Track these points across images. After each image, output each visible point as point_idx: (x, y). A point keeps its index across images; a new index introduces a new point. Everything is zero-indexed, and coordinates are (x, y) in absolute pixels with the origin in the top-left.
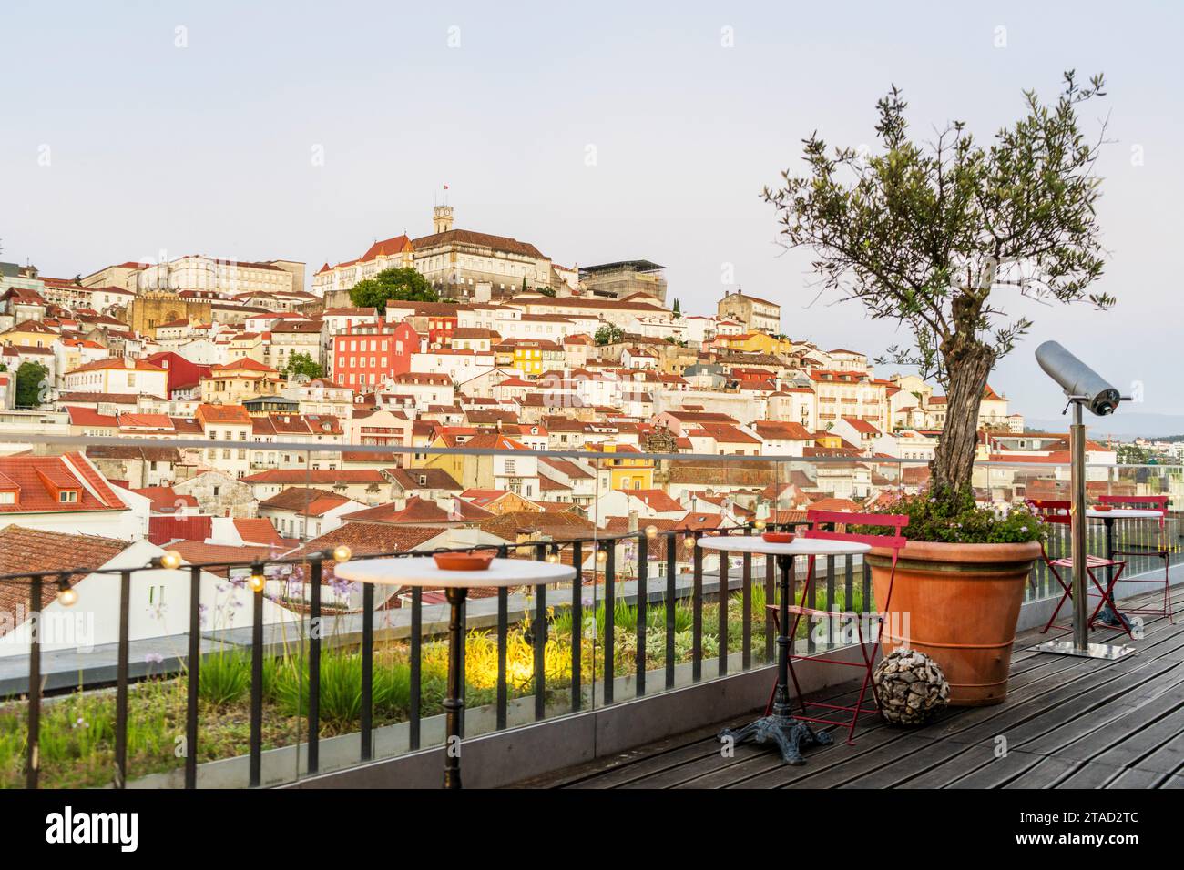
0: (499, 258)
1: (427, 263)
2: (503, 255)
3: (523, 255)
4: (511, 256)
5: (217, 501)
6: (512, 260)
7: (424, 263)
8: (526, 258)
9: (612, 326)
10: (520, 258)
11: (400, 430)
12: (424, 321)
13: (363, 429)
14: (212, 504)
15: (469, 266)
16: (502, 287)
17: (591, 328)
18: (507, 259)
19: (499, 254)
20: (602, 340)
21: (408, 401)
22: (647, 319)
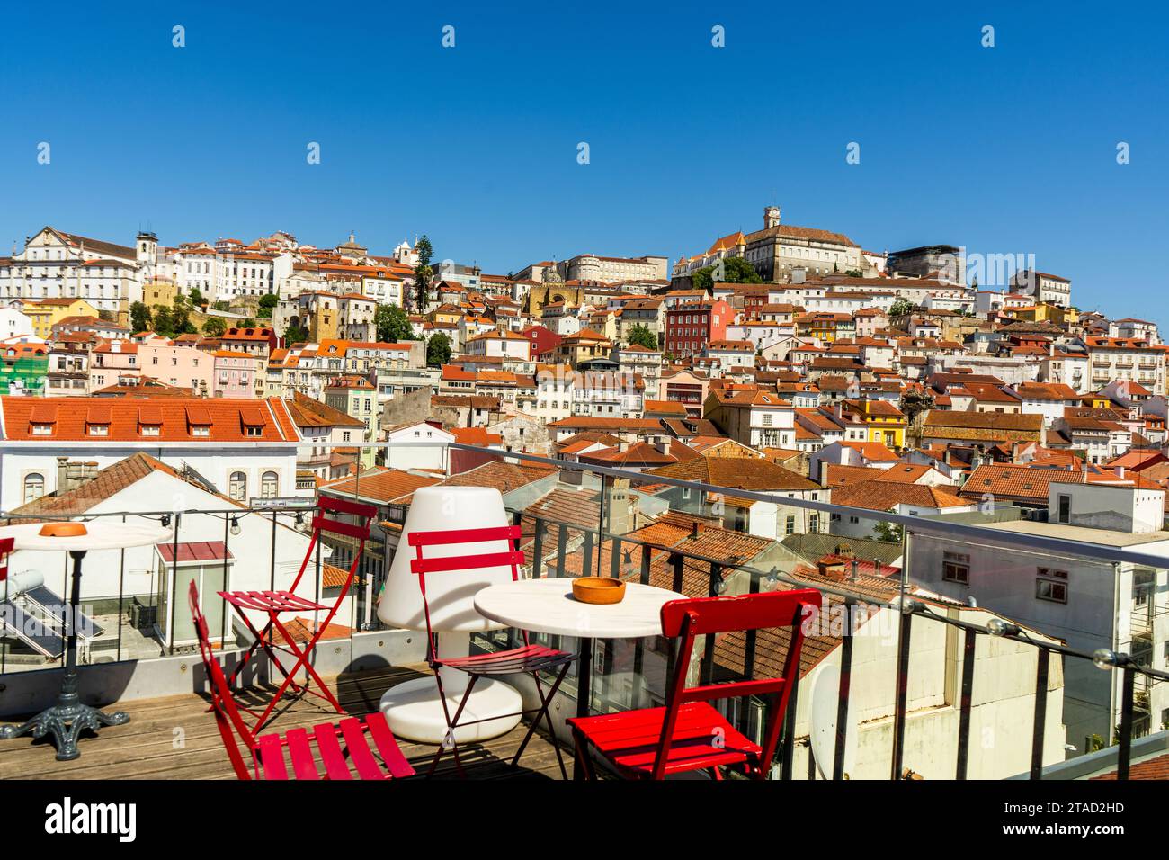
0: (815, 248)
1: (756, 254)
2: (818, 245)
3: (836, 244)
4: (825, 245)
5: (522, 440)
6: (826, 249)
7: (753, 253)
8: (838, 247)
9: (906, 300)
10: (833, 246)
11: (700, 387)
12: (741, 299)
13: (670, 385)
14: (518, 442)
15: (788, 255)
16: (817, 271)
17: (888, 303)
18: (821, 248)
19: (815, 244)
20: (895, 314)
21: (715, 364)
22: (939, 294)
